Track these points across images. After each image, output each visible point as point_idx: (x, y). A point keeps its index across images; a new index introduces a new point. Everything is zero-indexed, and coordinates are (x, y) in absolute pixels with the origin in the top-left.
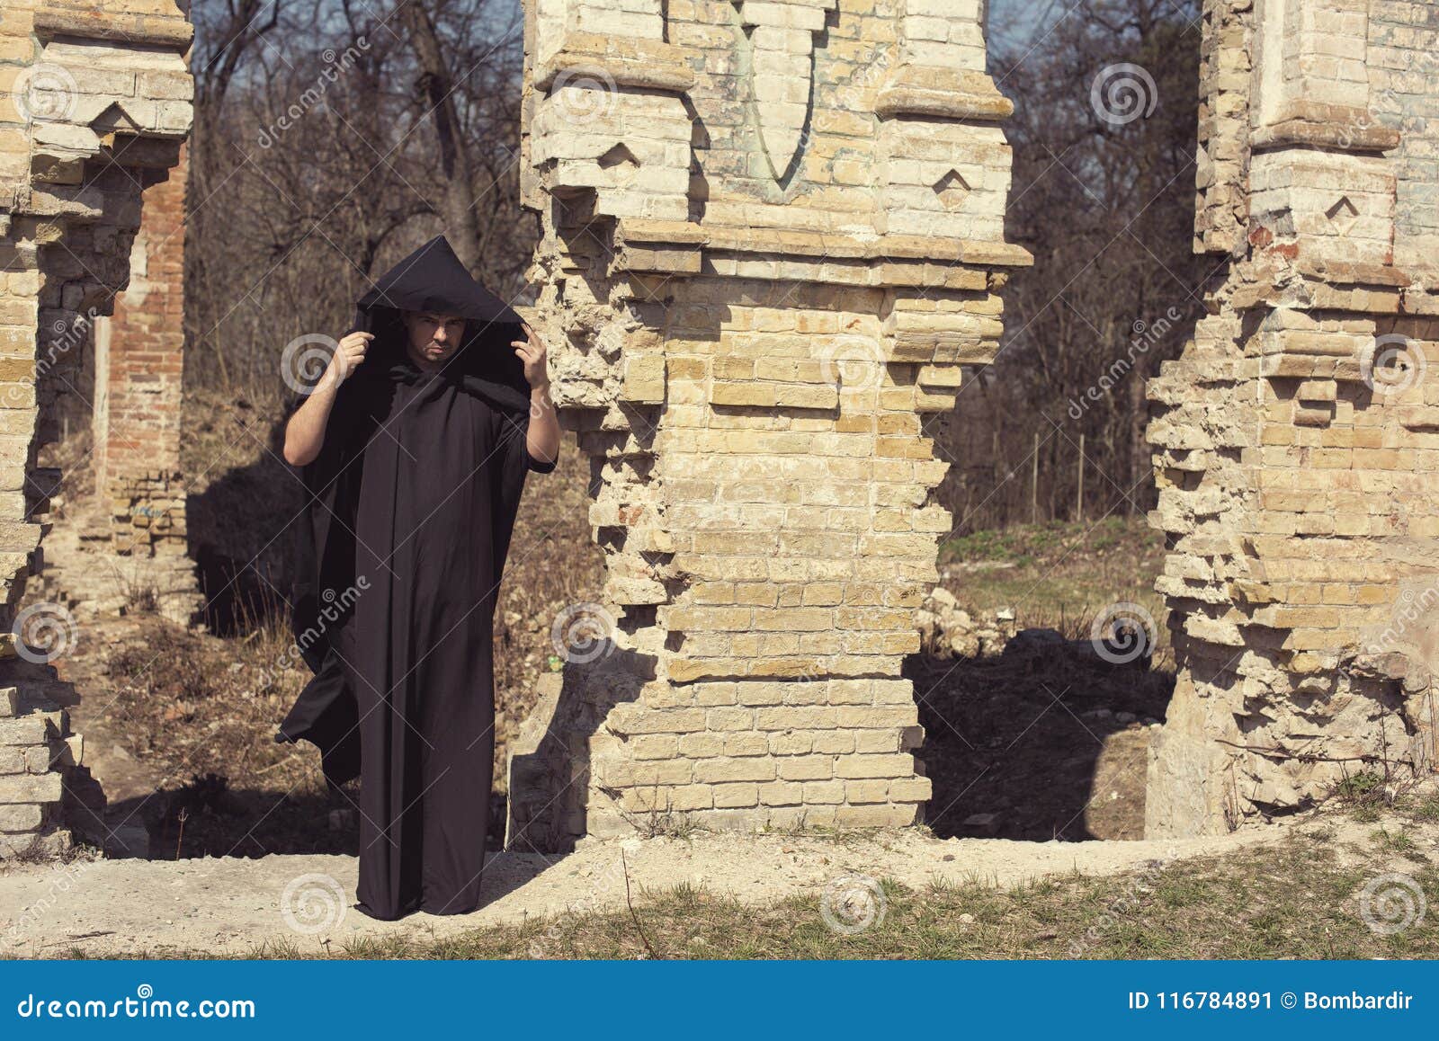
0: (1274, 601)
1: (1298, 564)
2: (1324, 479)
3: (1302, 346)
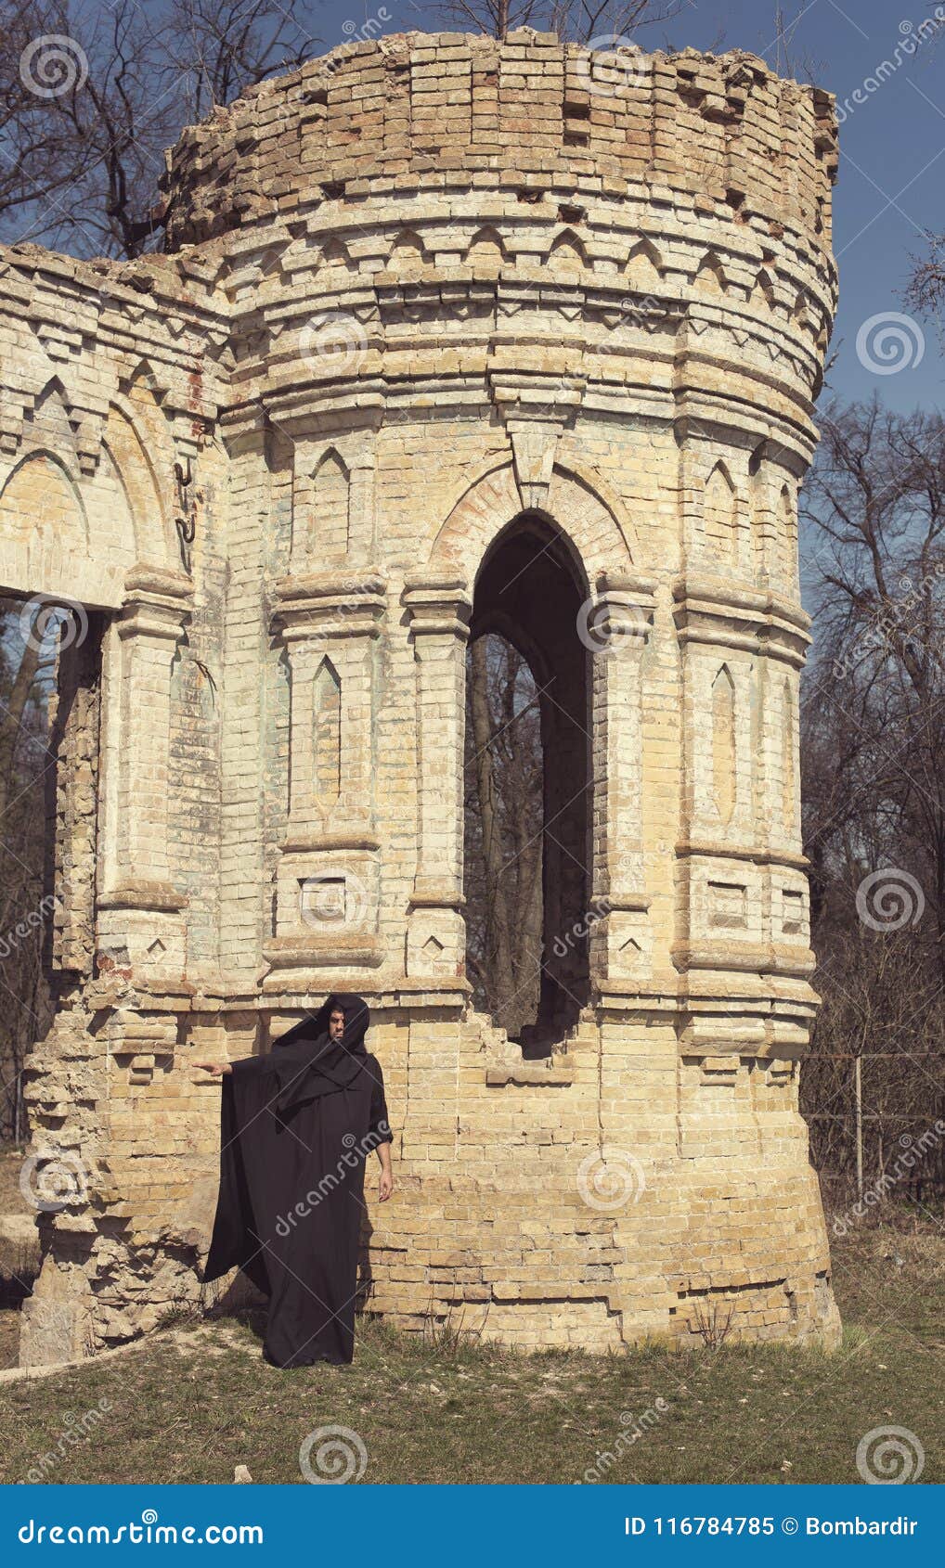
0: (121, 1200)
1: (135, 1175)
2: (147, 1119)
3: (135, 1034)
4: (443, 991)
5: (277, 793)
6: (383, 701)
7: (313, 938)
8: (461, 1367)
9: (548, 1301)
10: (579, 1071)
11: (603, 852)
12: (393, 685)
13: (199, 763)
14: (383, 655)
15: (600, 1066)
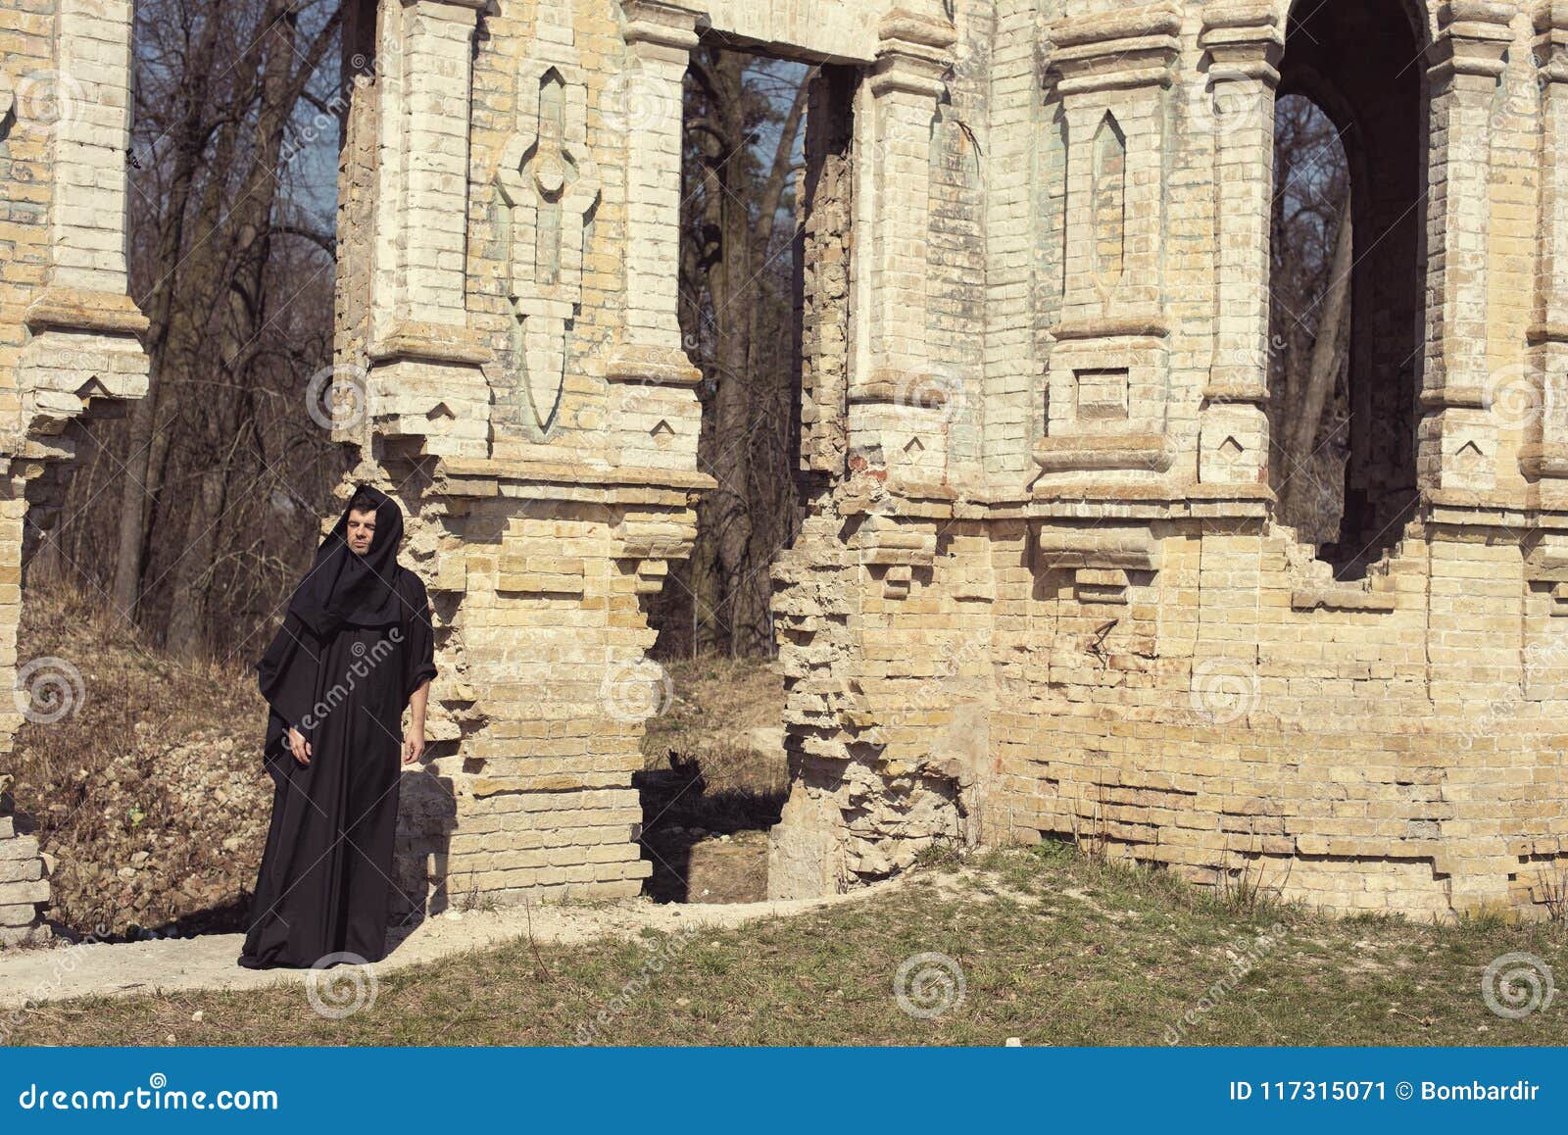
0: (876, 725)
1: (889, 698)
2: (903, 637)
3: (890, 543)
4: (1242, 500)
5: (1048, 271)
6: (1174, 162)
7: (1090, 438)
8: (1259, 930)
9: (1361, 858)
10: (1404, 596)
11: (1438, 338)
12: (1187, 143)
13: (961, 239)
14: (1175, 108)
15: (1428, 591)
